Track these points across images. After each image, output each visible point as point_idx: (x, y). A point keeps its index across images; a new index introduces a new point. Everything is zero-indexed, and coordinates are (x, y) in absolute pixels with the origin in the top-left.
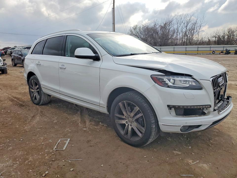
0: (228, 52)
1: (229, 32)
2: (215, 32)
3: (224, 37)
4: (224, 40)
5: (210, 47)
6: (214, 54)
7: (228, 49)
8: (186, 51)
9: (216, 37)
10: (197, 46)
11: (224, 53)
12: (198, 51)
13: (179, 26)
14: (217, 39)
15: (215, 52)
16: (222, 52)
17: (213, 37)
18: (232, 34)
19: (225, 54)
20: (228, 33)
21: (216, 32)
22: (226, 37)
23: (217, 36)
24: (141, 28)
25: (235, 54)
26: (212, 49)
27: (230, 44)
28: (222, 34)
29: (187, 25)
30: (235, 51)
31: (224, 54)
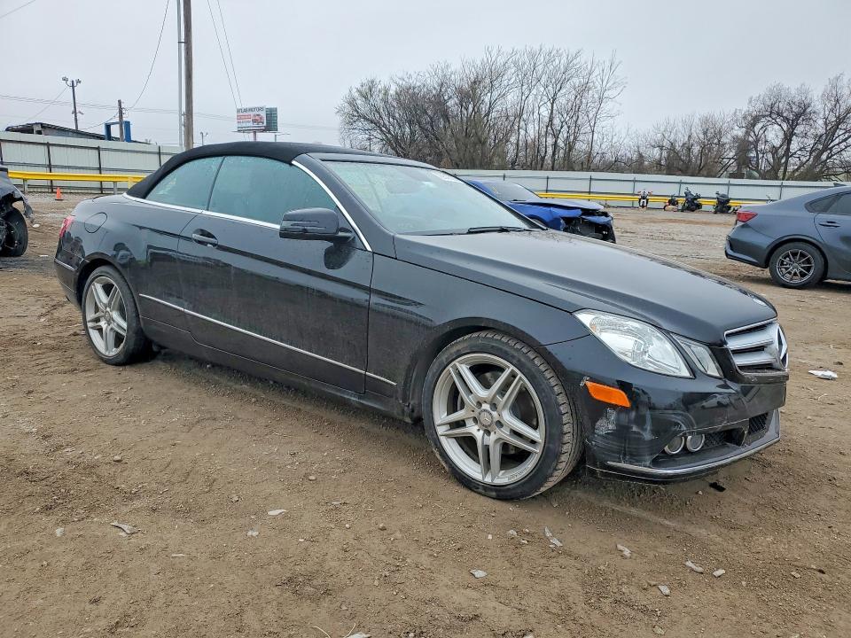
0: (693, 205)
1: (705, 133)
2: (658, 129)
3: (689, 149)
4: (690, 161)
5: (635, 181)
6: (643, 206)
7: (694, 190)
8: (547, 191)
9: (661, 148)
10: (587, 175)
11: (680, 207)
12: (589, 192)
13: (527, 93)
14: (665, 154)
15: (647, 200)
16: (673, 202)
17: (654, 147)
18: (716, 141)
19: (682, 211)
20: (702, 136)
21: (662, 129)
22: (696, 149)
23: (666, 144)
24: (392, 92)
25: (715, 213)
26: (641, 188)
27: (705, 173)
28: (681, 139)
29: (555, 94)
30: (716, 200)
31: (678, 210)
